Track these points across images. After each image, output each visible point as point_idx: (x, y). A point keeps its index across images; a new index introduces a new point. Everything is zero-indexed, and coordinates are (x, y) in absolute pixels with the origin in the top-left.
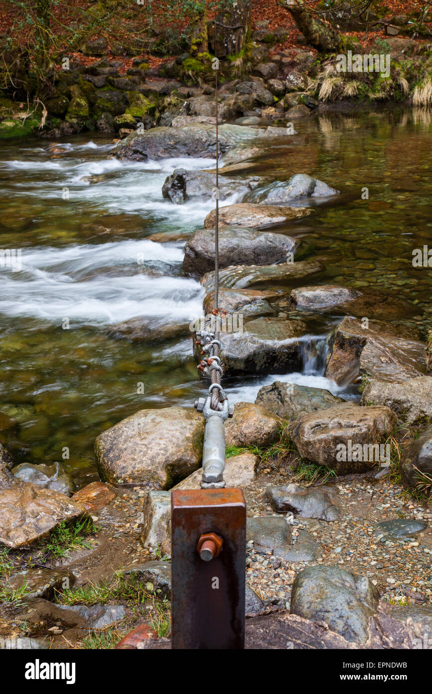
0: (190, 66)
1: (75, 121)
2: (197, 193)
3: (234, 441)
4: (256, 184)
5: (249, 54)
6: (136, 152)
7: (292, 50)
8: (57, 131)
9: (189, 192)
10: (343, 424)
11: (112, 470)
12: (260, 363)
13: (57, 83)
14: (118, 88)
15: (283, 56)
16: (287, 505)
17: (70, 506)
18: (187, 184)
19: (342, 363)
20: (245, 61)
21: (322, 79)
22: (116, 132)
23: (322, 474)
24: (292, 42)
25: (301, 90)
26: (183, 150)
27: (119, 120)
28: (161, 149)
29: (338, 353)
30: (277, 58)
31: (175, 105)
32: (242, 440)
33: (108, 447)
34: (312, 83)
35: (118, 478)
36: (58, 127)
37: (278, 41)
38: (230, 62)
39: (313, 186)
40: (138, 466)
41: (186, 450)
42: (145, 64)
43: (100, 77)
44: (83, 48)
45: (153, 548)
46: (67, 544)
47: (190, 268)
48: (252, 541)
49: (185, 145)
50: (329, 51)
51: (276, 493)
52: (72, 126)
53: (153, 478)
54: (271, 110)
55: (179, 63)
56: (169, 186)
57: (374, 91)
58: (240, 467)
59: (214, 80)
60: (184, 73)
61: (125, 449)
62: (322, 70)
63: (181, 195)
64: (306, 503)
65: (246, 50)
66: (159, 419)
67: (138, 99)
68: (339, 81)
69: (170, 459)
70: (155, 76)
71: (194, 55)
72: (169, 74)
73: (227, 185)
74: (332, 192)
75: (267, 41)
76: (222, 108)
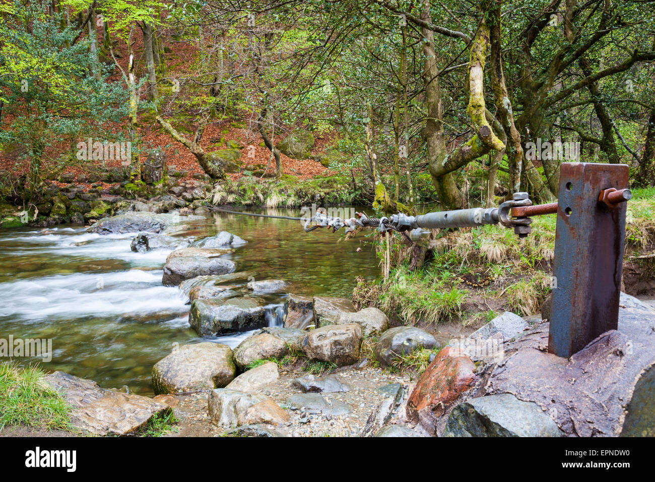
0: (130, 188)
1: (56, 217)
2: (156, 246)
3: (258, 356)
4: (193, 240)
5: (166, 182)
6: (105, 230)
7: (191, 181)
8: (45, 223)
9: (151, 245)
10: (337, 333)
11: (172, 385)
12: (241, 324)
13: (44, 195)
14: (83, 200)
15: (186, 183)
16: (313, 387)
17: (157, 404)
18: (149, 241)
19: (295, 319)
20: (164, 186)
21: (214, 193)
22: (86, 222)
23: (326, 368)
24: (190, 177)
25: (203, 198)
26: (136, 228)
27: (88, 215)
28: (122, 228)
29: (291, 313)
30: (183, 184)
31: (124, 207)
32: (264, 355)
33: (165, 370)
34: (209, 195)
35: (178, 389)
36: (45, 220)
37: (182, 176)
38: (154, 186)
39: (232, 238)
40: (192, 379)
41: (224, 366)
42: (100, 187)
43: (72, 193)
44: (59, 178)
45: (226, 425)
46: (161, 431)
47: (168, 282)
48: (304, 408)
49: (137, 225)
50: (218, 178)
51: (302, 381)
52: (54, 220)
53: (204, 386)
54: (186, 209)
55: (122, 186)
56: (137, 243)
57: (245, 200)
58: (269, 371)
59: (145, 195)
60: (126, 192)
61: (180, 370)
62: (214, 188)
63: (145, 248)
64: (326, 384)
65: (165, 180)
66: (198, 349)
67: (100, 203)
68: (225, 194)
69: (215, 373)
70: (107, 194)
71: (132, 182)
72: (116, 193)
73: (175, 241)
74: (244, 242)
75: (177, 176)
76: (156, 208)
